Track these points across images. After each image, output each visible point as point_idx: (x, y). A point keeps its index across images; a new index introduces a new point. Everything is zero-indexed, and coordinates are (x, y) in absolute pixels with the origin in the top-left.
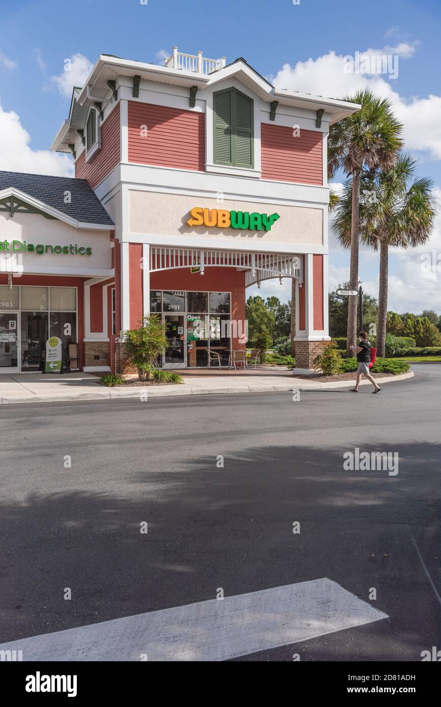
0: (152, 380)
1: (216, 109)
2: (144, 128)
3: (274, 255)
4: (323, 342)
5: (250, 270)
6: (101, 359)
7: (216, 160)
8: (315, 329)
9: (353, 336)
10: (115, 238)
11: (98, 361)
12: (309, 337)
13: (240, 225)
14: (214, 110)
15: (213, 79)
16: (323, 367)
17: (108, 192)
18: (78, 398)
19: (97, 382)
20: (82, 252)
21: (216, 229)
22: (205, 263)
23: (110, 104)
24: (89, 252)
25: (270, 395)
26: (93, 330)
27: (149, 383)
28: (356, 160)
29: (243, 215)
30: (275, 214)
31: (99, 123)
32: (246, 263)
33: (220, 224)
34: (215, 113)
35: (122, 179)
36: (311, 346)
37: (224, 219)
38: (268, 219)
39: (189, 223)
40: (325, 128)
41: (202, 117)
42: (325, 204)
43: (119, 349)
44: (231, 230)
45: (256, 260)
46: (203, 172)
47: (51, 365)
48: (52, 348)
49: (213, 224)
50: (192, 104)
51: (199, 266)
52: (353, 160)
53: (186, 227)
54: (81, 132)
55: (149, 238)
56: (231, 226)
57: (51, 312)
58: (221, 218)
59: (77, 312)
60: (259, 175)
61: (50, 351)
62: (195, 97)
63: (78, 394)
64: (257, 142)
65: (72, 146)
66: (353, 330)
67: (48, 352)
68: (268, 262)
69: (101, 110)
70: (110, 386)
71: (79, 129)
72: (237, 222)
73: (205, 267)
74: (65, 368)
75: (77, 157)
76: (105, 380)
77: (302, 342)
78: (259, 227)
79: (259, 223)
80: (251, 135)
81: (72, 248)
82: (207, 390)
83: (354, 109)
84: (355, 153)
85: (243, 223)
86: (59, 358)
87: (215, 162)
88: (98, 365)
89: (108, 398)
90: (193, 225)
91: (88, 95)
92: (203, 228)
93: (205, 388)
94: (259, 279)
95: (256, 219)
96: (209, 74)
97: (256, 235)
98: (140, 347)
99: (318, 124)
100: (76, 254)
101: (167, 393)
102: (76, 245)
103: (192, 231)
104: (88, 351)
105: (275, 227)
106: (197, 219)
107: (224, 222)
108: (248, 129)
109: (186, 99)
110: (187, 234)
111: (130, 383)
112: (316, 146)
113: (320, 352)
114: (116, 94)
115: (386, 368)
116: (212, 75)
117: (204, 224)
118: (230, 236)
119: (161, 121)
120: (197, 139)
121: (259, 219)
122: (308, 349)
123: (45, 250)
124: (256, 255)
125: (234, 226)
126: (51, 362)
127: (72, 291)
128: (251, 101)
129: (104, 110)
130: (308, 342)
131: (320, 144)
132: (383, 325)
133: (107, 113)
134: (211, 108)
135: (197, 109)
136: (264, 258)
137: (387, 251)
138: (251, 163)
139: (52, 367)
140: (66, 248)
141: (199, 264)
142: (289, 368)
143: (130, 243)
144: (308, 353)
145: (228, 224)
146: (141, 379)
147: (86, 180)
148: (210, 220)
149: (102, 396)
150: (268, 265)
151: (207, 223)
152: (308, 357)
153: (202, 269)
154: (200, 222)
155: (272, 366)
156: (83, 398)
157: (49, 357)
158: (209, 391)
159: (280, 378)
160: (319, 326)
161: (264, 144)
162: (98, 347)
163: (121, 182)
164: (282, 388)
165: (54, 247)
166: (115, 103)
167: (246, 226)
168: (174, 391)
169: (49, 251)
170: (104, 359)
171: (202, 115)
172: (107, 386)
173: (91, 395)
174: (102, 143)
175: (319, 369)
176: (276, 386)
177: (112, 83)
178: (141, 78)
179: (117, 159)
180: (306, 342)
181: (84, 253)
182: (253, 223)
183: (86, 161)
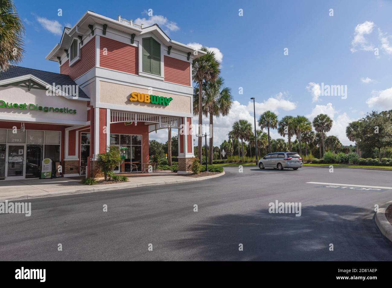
0: (113, 180)
1: (144, 46)
2: (105, 50)
3: (167, 117)
4: (192, 158)
5: (158, 124)
6: (74, 170)
7: (144, 70)
8: (188, 152)
9: (201, 155)
10: (90, 105)
11: (72, 171)
12: (186, 156)
13: (155, 102)
14: (143, 46)
15: (144, 31)
16: (193, 170)
17: (86, 81)
18: (75, 193)
19: (79, 183)
20: (71, 112)
21: (143, 103)
22: (137, 120)
23: (88, 37)
24: (75, 112)
25: (177, 185)
26: (69, 154)
27: (111, 182)
28: (200, 77)
29: (156, 97)
30: (171, 98)
31: (79, 46)
32: (155, 120)
33: (146, 101)
34: (143, 48)
35: (96, 75)
36: (187, 161)
37: (147, 98)
38: (168, 100)
39: (131, 99)
40: (191, 61)
41: (137, 49)
42: (191, 95)
43: (92, 164)
44: (150, 105)
45: (161, 119)
46: (137, 75)
47: (45, 174)
48: (45, 165)
49: (142, 101)
50: (132, 42)
51: (134, 121)
52: (199, 76)
53: (129, 102)
54: (66, 51)
55: (110, 106)
56: (151, 102)
57: (45, 145)
58: (146, 98)
59: (60, 144)
60: (163, 79)
61: (44, 166)
62: (134, 39)
63: (75, 190)
64: (162, 64)
65: (59, 58)
66: (200, 153)
67: (43, 167)
68: (167, 120)
69: (82, 40)
70: (90, 185)
71: (65, 49)
72: (153, 100)
73: (137, 122)
74: (53, 175)
75: (62, 64)
76: (85, 182)
77: (182, 158)
78: (164, 104)
79: (163, 101)
80: (159, 60)
81: (65, 109)
82: (145, 185)
83: (203, 54)
84: (200, 74)
85: (156, 101)
86: (50, 170)
87: (143, 71)
88: (72, 173)
89: (93, 192)
90: (133, 101)
91: (77, 30)
92: (137, 102)
93: (144, 183)
94: (156, 129)
95: (162, 99)
96: (142, 29)
97: (162, 107)
98: (107, 163)
99: (188, 59)
100: (68, 112)
101: (125, 187)
102: (68, 108)
103: (132, 104)
104: (66, 165)
105: (171, 104)
106: (134, 98)
107: (147, 100)
108: (158, 57)
109: (129, 39)
110: (129, 105)
111: (101, 182)
112: (187, 69)
113: (191, 163)
114: (93, 32)
115: (217, 169)
116: (143, 30)
117: (138, 101)
118: (150, 107)
119: (117, 48)
120: (135, 59)
121: (164, 99)
122: (185, 162)
123: (49, 110)
124: (161, 117)
125: (152, 102)
126: (45, 172)
127: (58, 133)
128: (159, 45)
129: (83, 40)
130: (185, 158)
131: (189, 68)
132: (212, 150)
133: (85, 42)
134: (141, 45)
135: (135, 45)
136: (163, 118)
137: (212, 118)
138: (159, 73)
139: (46, 175)
140: (61, 109)
141: (134, 120)
142: (172, 171)
143: (100, 108)
144: (185, 164)
145: (149, 101)
146: (106, 180)
147: (68, 75)
148: (141, 99)
149: (89, 191)
150: (165, 122)
151: (140, 100)
152: (186, 166)
153: (136, 123)
154: (136, 99)
155: (161, 170)
156: (78, 193)
157: (44, 169)
158: (146, 185)
159: (173, 176)
160: (190, 151)
161: (165, 65)
162: (72, 163)
163: (96, 77)
164: (180, 181)
165: (54, 108)
166: (92, 37)
167: (157, 103)
168: (129, 186)
169: (52, 110)
170: (75, 170)
171: (137, 48)
172: (88, 185)
173: (83, 191)
174: (81, 56)
175: (191, 171)
176: (177, 180)
177: (91, 27)
178: (108, 26)
179: (93, 65)
180: (184, 158)
181: (72, 113)
182: (161, 101)
183: (69, 66)
